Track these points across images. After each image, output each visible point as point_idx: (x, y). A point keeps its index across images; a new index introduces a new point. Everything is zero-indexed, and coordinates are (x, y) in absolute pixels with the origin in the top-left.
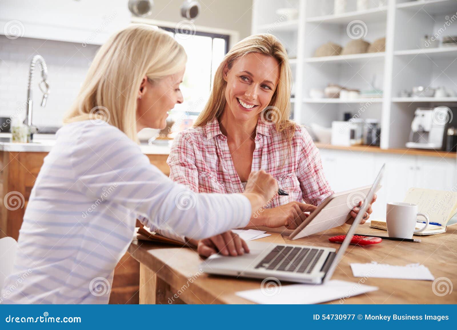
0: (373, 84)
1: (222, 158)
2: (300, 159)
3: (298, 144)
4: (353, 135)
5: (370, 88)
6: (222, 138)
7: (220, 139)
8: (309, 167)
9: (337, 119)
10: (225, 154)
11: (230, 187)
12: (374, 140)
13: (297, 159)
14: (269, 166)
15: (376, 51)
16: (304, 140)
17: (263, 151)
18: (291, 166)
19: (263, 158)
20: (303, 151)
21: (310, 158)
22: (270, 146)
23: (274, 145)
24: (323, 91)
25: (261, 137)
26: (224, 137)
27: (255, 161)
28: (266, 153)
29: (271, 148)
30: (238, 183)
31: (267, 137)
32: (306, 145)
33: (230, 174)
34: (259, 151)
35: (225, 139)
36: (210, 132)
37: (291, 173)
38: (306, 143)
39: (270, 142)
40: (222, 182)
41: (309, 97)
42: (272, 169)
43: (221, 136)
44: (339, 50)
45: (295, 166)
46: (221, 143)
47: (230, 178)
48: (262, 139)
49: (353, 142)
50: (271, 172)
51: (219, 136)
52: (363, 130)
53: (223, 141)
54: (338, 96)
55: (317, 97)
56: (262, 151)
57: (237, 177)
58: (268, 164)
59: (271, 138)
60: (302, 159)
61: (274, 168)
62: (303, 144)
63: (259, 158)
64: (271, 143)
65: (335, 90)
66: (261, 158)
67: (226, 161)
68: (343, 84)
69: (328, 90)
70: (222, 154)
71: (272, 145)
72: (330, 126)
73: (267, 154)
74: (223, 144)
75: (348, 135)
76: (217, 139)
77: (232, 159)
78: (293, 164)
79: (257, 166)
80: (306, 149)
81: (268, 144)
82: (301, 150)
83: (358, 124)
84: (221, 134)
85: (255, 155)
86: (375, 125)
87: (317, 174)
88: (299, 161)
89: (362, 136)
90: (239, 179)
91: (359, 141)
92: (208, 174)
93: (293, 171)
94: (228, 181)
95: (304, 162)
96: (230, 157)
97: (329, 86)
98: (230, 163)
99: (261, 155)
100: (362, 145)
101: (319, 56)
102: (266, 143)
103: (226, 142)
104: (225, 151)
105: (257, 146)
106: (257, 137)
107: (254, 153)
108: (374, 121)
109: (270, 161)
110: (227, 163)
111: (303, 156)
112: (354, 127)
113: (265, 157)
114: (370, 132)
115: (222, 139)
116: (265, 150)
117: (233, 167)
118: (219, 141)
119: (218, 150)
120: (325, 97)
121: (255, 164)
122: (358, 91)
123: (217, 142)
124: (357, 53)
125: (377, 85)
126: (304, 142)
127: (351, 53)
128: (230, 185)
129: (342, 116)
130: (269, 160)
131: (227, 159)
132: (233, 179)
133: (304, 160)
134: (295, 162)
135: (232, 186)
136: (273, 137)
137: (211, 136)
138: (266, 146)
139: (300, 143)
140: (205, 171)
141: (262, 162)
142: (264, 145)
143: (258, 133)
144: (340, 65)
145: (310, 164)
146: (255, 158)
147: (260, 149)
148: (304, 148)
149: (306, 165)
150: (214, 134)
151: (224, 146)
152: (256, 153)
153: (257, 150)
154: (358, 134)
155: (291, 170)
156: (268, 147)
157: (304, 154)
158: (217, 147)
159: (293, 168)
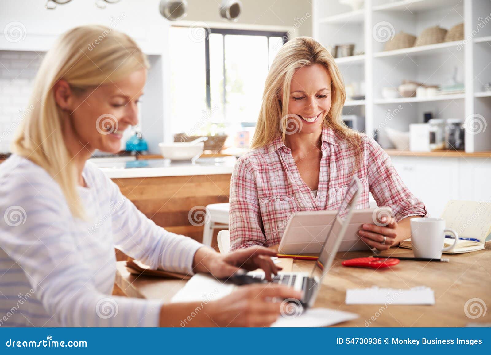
0: (454, 78)
1: (288, 171)
2: (369, 163)
3: (365, 148)
4: (433, 138)
5: (451, 83)
6: (286, 150)
7: (284, 152)
8: (379, 171)
9: (416, 122)
10: (291, 166)
11: (300, 198)
12: (458, 142)
13: (366, 163)
14: (338, 173)
15: (454, 39)
16: (371, 144)
17: (331, 159)
18: (361, 171)
19: (331, 165)
20: (371, 154)
21: (380, 162)
22: (338, 154)
23: (342, 152)
24: (397, 90)
25: (327, 146)
26: (288, 150)
27: (323, 169)
28: (334, 160)
29: (338, 156)
30: (307, 192)
31: (333, 145)
32: (374, 148)
33: (299, 184)
34: (326, 160)
35: (289, 152)
36: (272, 146)
37: (362, 178)
38: (373, 146)
39: (337, 150)
40: (292, 195)
41: (382, 97)
42: (342, 177)
43: (285, 149)
44: (412, 41)
45: (365, 170)
46: (285, 156)
47: (298, 188)
48: (328, 148)
49: (434, 146)
50: (341, 180)
51: (282, 148)
52: (444, 131)
53: (287, 154)
54: (414, 94)
55: (390, 97)
56: (329, 159)
57: (306, 186)
58: (337, 171)
59: (338, 147)
60: (370, 163)
61: (343, 175)
62: (370, 148)
63: (327, 166)
64: (339, 151)
65: (410, 87)
66: (329, 166)
67: (292, 173)
68: (420, 80)
69: (403, 88)
70: (287, 167)
71: (340, 153)
72: (408, 130)
73: (336, 162)
74: (287, 157)
75: (427, 139)
76: (280, 153)
77: (298, 171)
78: (362, 169)
79: (325, 174)
80: (373, 152)
81: (335, 152)
82: (368, 154)
83: (439, 125)
84: (284, 147)
85: (322, 164)
86: (458, 125)
87: (389, 178)
88: (368, 166)
89: (443, 140)
90: (309, 188)
91: (439, 145)
92: (271, 198)
93: (363, 176)
94: (296, 191)
95: (372, 166)
96: (296, 169)
97: (404, 83)
98: (296, 175)
99: (329, 163)
100: (444, 149)
101: (389, 50)
102: (333, 151)
103: (291, 154)
104: (290, 163)
105: (325, 154)
106: (323, 145)
107: (321, 161)
108: (456, 121)
109: (340, 168)
110: (294, 176)
111: (372, 160)
112: (435, 129)
113: (333, 165)
114: (452, 134)
115: (286, 152)
116: (333, 157)
117: (300, 178)
118: (283, 154)
119: (283, 164)
120: (399, 97)
121: (323, 172)
122: (436, 87)
123: (281, 156)
124: (432, 43)
125: (459, 79)
126: (372, 146)
127: (426, 44)
128: (299, 195)
129: (422, 118)
130: (338, 168)
131: (293, 171)
132: (303, 189)
133: (372, 164)
134: (364, 167)
135: (302, 195)
136: (340, 145)
137: (274, 149)
138: (333, 154)
139: (367, 147)
140: (266, 197)
141: (331, 169)
142: (331, 153)
143: (324, 141)
144: (417, 58)
145: (379, 168)
146: (322, 166)
147: (327, 158)
148: (372, 152)
149: (375, 169)
150: (277, 146)
151: (289, 159)
152: (323, 162)
153: (324, 158)
154: (438, 137)
155: (361, 175)
156: (336, 155)
157: (372, 158)
158: (282, 161)
159: (363, 172)
